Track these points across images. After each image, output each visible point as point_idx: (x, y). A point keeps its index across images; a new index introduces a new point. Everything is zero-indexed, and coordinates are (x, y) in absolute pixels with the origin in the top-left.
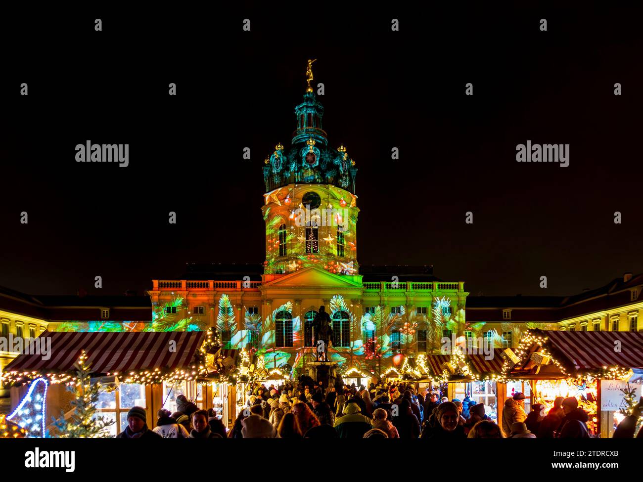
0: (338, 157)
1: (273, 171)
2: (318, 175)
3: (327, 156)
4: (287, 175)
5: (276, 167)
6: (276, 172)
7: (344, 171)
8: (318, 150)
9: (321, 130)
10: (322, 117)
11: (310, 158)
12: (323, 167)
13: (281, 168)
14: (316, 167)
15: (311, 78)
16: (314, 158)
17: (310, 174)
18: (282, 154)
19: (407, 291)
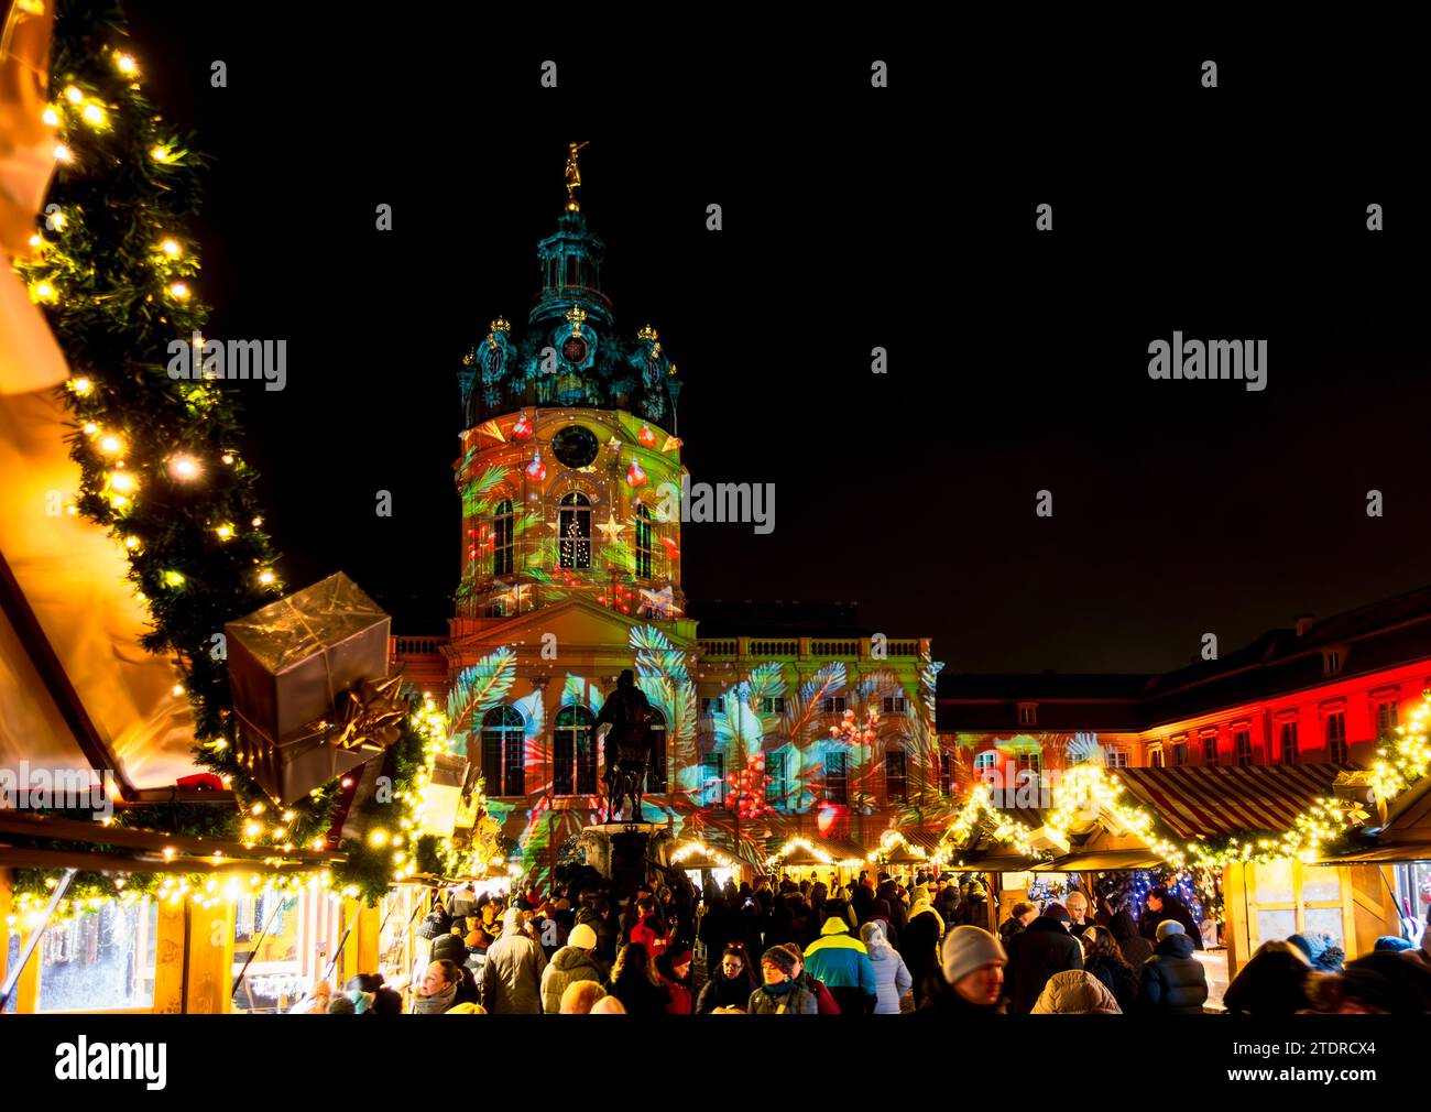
0: (639, 351)
1: (484, 380)
2: (591, 388)
3: (613, 346)
4: (519, 387)
5: (492, 370)
6: (490, 380)
7: (652, 382)
8: (593, 332)
9: (598, 292)
10: (600, 265)
11: (574, 349)
12: (604, 370)
13: (502, 371)
14: (587, 370)
15: (576, 181)
16: (582, 351)
17: (573, 385)
18: (508, 340)
19: (799, 660)
